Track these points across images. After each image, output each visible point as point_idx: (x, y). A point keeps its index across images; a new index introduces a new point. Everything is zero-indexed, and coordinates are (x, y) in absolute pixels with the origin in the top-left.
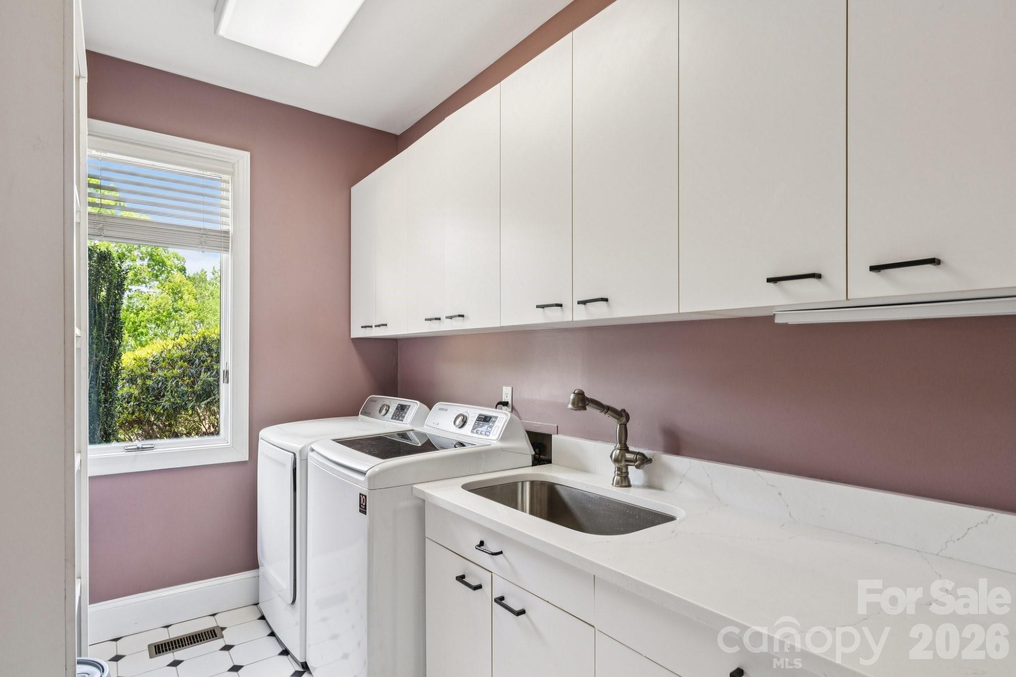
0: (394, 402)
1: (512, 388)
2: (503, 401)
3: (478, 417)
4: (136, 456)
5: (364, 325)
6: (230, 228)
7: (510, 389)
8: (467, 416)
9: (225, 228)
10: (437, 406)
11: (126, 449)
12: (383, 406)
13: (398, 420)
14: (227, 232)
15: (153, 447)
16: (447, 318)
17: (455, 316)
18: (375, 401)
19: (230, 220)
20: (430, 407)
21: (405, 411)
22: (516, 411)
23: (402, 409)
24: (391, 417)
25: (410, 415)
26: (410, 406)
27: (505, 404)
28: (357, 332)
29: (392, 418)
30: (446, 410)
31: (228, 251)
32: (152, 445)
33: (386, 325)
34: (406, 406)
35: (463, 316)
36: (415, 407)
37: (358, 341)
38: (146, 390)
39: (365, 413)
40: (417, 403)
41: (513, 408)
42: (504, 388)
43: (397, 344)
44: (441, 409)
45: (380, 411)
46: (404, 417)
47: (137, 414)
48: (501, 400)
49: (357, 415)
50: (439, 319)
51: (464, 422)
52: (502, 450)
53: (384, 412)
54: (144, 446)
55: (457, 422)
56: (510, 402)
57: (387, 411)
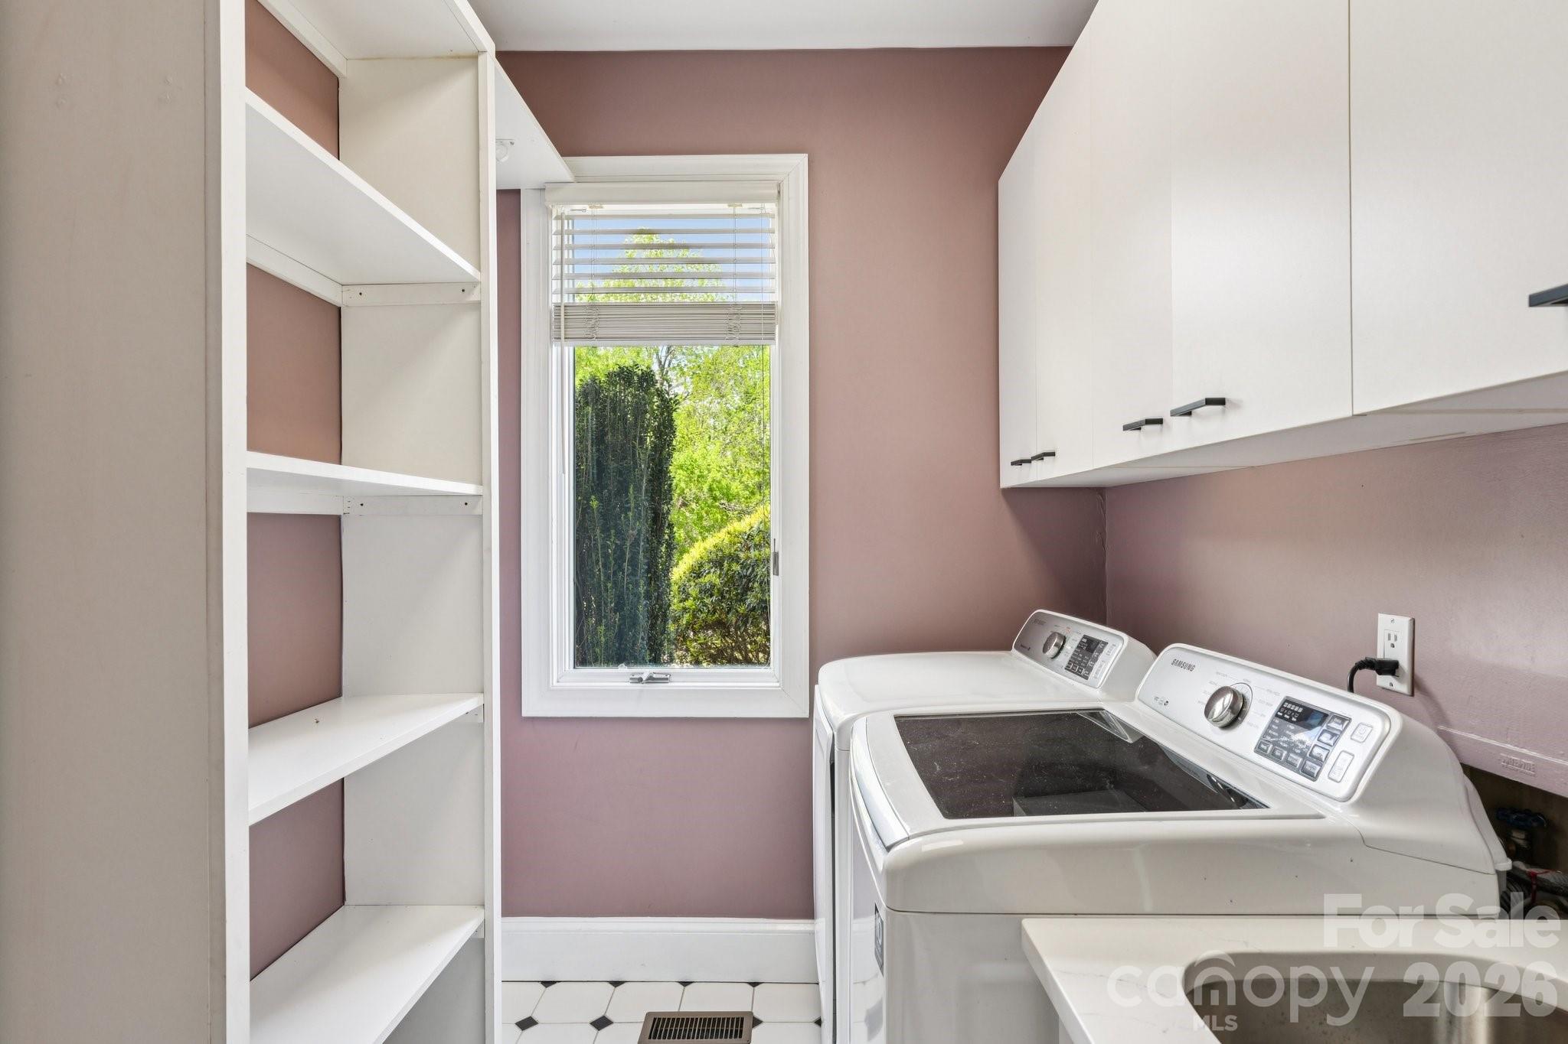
0: (1077, 629)
1: (1413, 622)
2: (1380, 656)
3: (1282, 708)
4: (641, 691)
5: (1017, 458)
6: (775, 298)
7: (1402, 624)
8: (1248, 695)
9: (767, 298)
10: (1172, 651)
11: (631, 679)
12: (1054, 635)
13: (1078, 673)
14: (772, 306)
15: (667, 679)
16: (1174, 413)
17: (1197, 405)
18: (1042, 623)
19: (775, 284)
20: (1157, 650)
21: (1095, 654)
22: (1425, 692)
23: (1090, 647)
24: (1065, 664)
25: (1105, 664)
26: (1106, 644)
27: (1389, 668)
28: (1012, 477)
29: (1067, 668)
30: (1190, 668)
31: (774, 339)
32: (667, 675)
33: (1053, 454)
34: (1098, 642)
35: (1221, 402)
36: (1117, 644)
37: (1015, 494)
38: (730, 580)
39: (1024, 648)
40: (1123, 639)
41: (1415, 685)
42: (1383, 619)
43: (1104, 500)
44: (1178, 663)
45: (1045, 650)
46: (1090, 669)
47: (717, 615)
48: (1370, 656)
49: (1010, 649)
50: (1159, 421)
51: (1237, 714)
52: (1364, 841)
53: (1053, 650)
54: (655, 676)
55: (1219, 707)
56: (1405, 664)
57: (1061, 649)
